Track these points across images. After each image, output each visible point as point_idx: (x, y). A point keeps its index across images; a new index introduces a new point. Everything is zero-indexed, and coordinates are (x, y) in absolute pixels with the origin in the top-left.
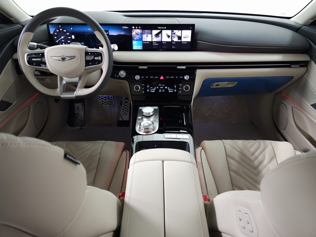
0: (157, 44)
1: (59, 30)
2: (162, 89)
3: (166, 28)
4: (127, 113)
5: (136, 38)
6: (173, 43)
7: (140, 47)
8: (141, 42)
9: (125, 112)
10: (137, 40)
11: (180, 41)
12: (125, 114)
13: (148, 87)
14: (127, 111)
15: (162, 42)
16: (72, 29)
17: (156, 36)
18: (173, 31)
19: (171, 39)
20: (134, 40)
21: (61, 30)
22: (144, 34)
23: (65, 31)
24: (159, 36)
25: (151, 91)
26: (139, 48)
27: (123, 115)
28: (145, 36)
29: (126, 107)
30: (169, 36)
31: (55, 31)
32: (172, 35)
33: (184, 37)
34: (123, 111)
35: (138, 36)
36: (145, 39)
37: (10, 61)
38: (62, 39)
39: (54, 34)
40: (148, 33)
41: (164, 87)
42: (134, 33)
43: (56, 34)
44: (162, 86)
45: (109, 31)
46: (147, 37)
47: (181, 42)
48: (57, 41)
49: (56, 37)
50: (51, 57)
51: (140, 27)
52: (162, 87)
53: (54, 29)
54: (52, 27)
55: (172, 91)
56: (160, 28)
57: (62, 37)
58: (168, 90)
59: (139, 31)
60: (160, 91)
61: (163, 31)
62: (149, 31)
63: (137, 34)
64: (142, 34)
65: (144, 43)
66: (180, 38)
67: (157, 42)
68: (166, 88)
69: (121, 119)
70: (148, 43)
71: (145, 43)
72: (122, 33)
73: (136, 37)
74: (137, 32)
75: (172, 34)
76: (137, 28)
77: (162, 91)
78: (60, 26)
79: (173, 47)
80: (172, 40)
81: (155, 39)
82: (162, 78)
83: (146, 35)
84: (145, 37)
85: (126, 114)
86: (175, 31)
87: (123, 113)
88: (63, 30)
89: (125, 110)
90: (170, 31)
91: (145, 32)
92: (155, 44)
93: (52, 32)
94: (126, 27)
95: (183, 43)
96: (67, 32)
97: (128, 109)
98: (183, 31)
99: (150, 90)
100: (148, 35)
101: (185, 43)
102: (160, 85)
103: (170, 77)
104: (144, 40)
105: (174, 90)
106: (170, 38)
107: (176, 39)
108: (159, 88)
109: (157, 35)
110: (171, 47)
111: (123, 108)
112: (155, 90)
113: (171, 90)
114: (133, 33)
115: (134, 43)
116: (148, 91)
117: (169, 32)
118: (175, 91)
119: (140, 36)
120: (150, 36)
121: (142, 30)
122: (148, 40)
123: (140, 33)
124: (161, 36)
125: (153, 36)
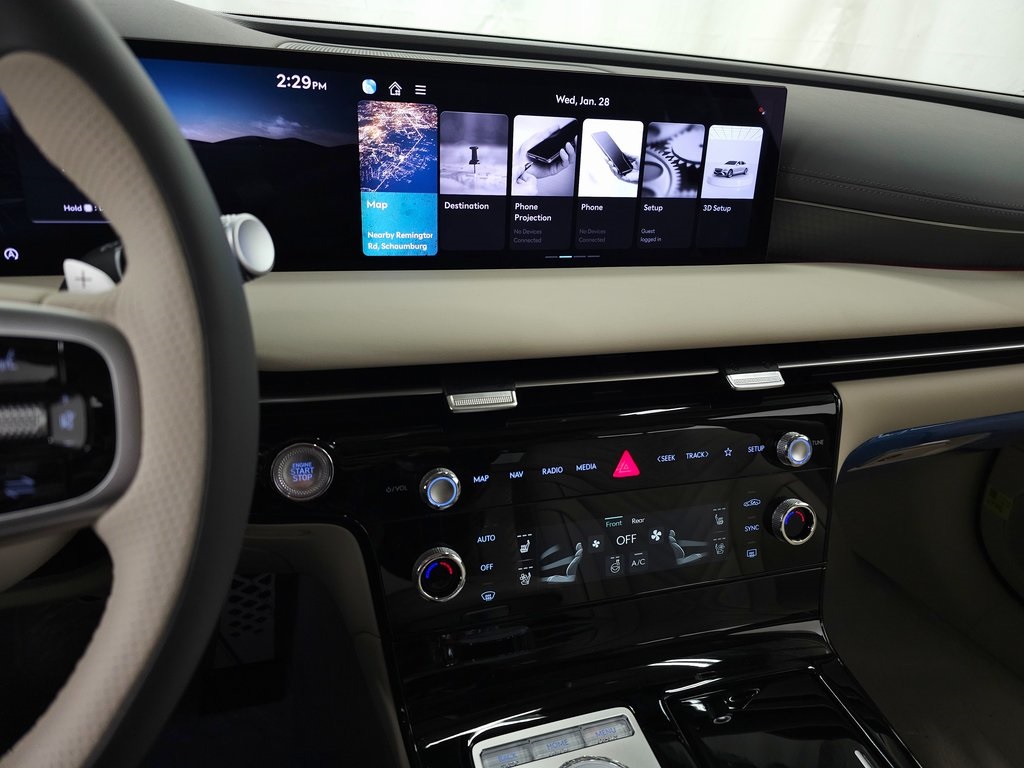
0: (540, 218)
2: (626, 552)
3: (606, 102)
5: (387, 174)
6: (647, 208)
7: (421, 237)
8: (426, 203)
10: (394, 186)
11: (692, 194)
13: (524, 549)
15: (574, 200)
17: (537, 162)
18: (657, 131)
19: (640, 182)
20: (373, 185)
22: (454, 140)
24: (559, 161)
25: (551, 579)
26: (412, 247)
28: (462, 160)
30: (622, 164)
32: (649, 158)
33: (718, 173)
35: (402, 158)
36: (456, 175)
40: (481, 138)
41: (643, 533)
42: (371, 133)
44: (627, 528)
46: (474, 161)
47: (700, 202)
51: (420, 90)
52: (626, 540)
55: (699, 555)
56: (571, 101)
58: (672, 554)
59: (409, 116)
60: (616, 567)
61: (591, 127)
62: (490, 119)
63: (395, 138)
64: (437, 139)
65: (448, 205)
66: (692, 175)
67: (544, 203)
68: (656, 535)
70: (476, 206)
71: (461, 206)
72: (276, 128)
73: (387, 159)
74: (399, 123)
75: (645, 145)
76: (396, 88)
77: (626, 563)
79: (649, 238)
80: (641, 189)
81: (529, 184)
82: (625, 468)
83: (467, 152)
84: (457, 167)
86: (668, 129)
90: (638, 127)
91: (459, 125)
92: (532, 213)
94: (308, 83)
95: (707, 208)
98: (715, 129)
99: (537, 575)
100: (482, 151)
101: (722, 208)
102: (613, 521)
103: (680, 456)
104: (449, 185)
105: (711, 549)
106: (634, 175)
107: (666, 185)
108: (610, 547)
109: (545, 154)
110: (637, 235)
112: (579, 570)
113: (689, 551)
114: (364, 132)
115: (375, 205)
116: (525, 579)
117: (628, 134)
118: (720, 548)
119: (422, 154)
120: (498, 162)
121: (439, 113)
122: (483, 187)
123: (421, 130)
124: (574, 159)
125: (520, 162)
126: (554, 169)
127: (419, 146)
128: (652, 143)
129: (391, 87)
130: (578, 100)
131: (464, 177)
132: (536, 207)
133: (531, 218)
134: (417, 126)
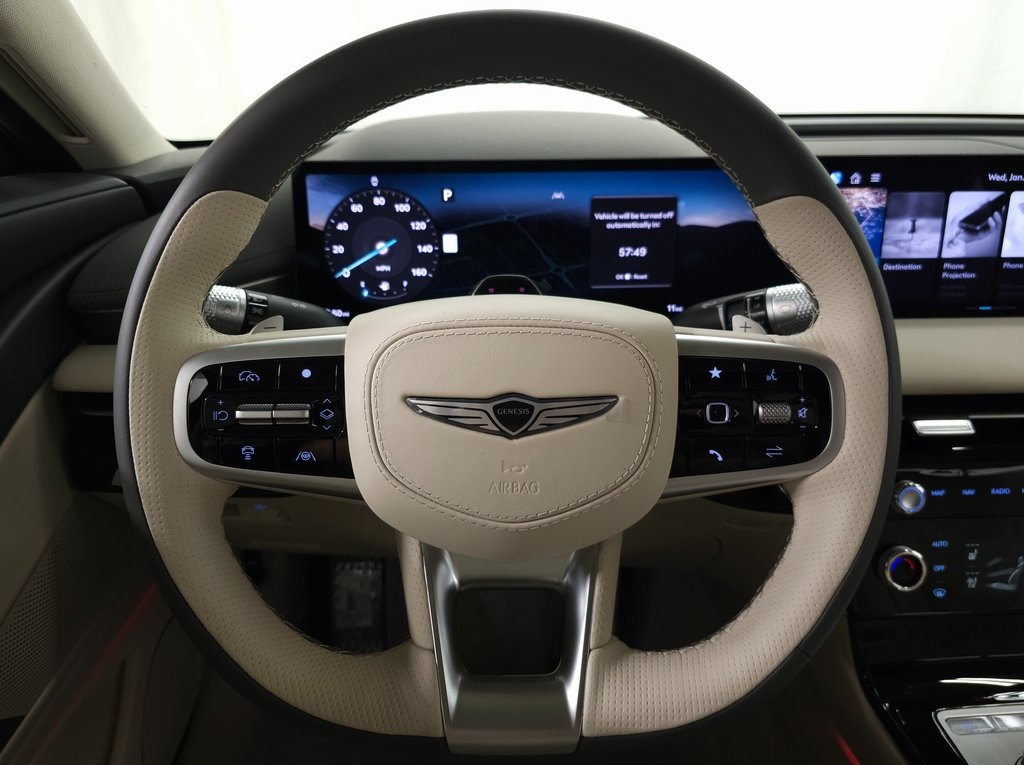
0: (966, 275)
1: (367, 203)
13: (972, 557)
15: (997, 260)
16: (447, 194)
17: (967, 230)
21: (379, 201)
22: (898, 215)
23: (403, 208)
25: (994, 585)
28: (903, 231)
31: (341, 212)
36: (896, 243)
37: (32, 408)
38: (380, 260)
39: (330, 226)
40: (921, 212)
43: (343, 226)
45: (681, 205)
46: (913, 230)
48: (346, 273)
49: (339, 249)
51: (876, 178)
53: (332, 201)
54: (323, 187)
56: (1003, 178)
62: (929, 197)
64: (883, 215)
65: (887, 267)
67: (969, 263)
70: (911, 267)
71: (898, 267)
74: (856, 204)
76: (856, 178)
78: (374, 179)
81: (958, 248)
83: (908, 224)
84: (898, 236)
88: (391, 202)
91: (904, 202)
92: (959, 271)
93: (317, 219)
96: (415, 215)
99: (983, 581)
100: (920, 222)
104: (889, 251)
109: (974, 224)
112: (1021, 580)
116: (972, 583)
119: (870, 227)
120: (933, 230)
121: (888, 194)
122: (918, 252)
123: (873, 209)
124: (1000, 226)
125: (953, 229)
126: (981, 235)
127: (869, 221)
129: (852, 178)
130: (1008, 177)
131: (903, 244)
132: (962, 267)
133: (956, 276)
134: (869, 206)
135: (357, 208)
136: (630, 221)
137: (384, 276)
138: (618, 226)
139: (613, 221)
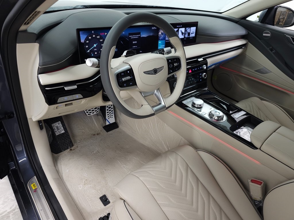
1: (92, 37)
2: (190, 81)
3: (181, 26)
4: (112, 115)
5: (161, 38)
6: (185, 39)
8: (164, 41)
9: (110, 115)
10: (162, 40)
11: (189, 36)
12: (110, 117)
14: (112, 112)
16: (106, 34)
19: (184, 36)
20: (159, 40)
21: (94, 36)
23: (98, 37)
27: (109, 119)
29: (110, 109)
30: (182, 33)
31: (87, 39)
33: (191, 33)
34: (108, 115)
38: (95, 48)
39: (85, 42)
42: (160, 33)
43: (87, 42)
45: (141, 33)
47: (190, 37)
48: (89, 51)
49: (87, 47)
50: (144, 72)
53: (85, 37)
54: (83, 34)
55: (196, 81)
56: (178, 26)
57: (95, 45)
61: (180, 29)
63: (162, 34)
65: (166, 41)
66: (189, 34)
68: (193, 79)
69: (107, 123)
72: (151, 34)
73: (161, 36)
74: (163, 32)
77: (190, 83)
78: (93, 31)
80: (184, 37)
85: (112, 117)
86: (187, 28)
87: (108, 117)
88: (96, 36)
89: (110, 113)
90: (184, 28)
93: (82, 41)
94: (155, 28)
96: (100, 38)
97: (112, 111)
98: (191, 28)
102: (189, 78)
103: (195, 69)
104: (166, 39)
106: (184, 35)
107: (186, 36)
111: (108, 111)
115: (160, 42)
117: (183, 30)
118: (198, 80)
119: (164, 35)
128: (186, 31)
135: (90, 38)
136: (134, 37)
137: (96, 51)
138: (132, 38)
139: (132, 37)
